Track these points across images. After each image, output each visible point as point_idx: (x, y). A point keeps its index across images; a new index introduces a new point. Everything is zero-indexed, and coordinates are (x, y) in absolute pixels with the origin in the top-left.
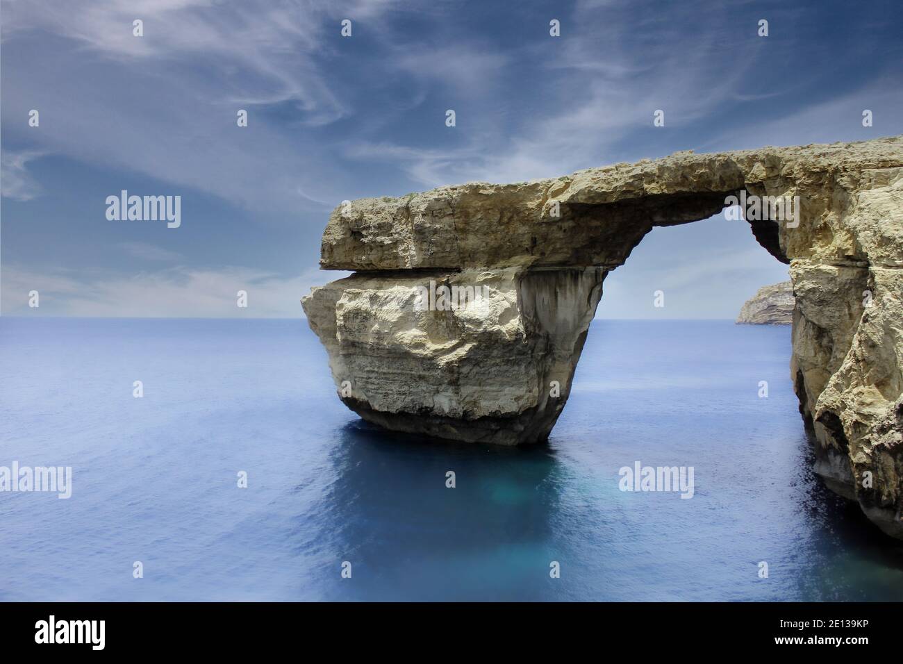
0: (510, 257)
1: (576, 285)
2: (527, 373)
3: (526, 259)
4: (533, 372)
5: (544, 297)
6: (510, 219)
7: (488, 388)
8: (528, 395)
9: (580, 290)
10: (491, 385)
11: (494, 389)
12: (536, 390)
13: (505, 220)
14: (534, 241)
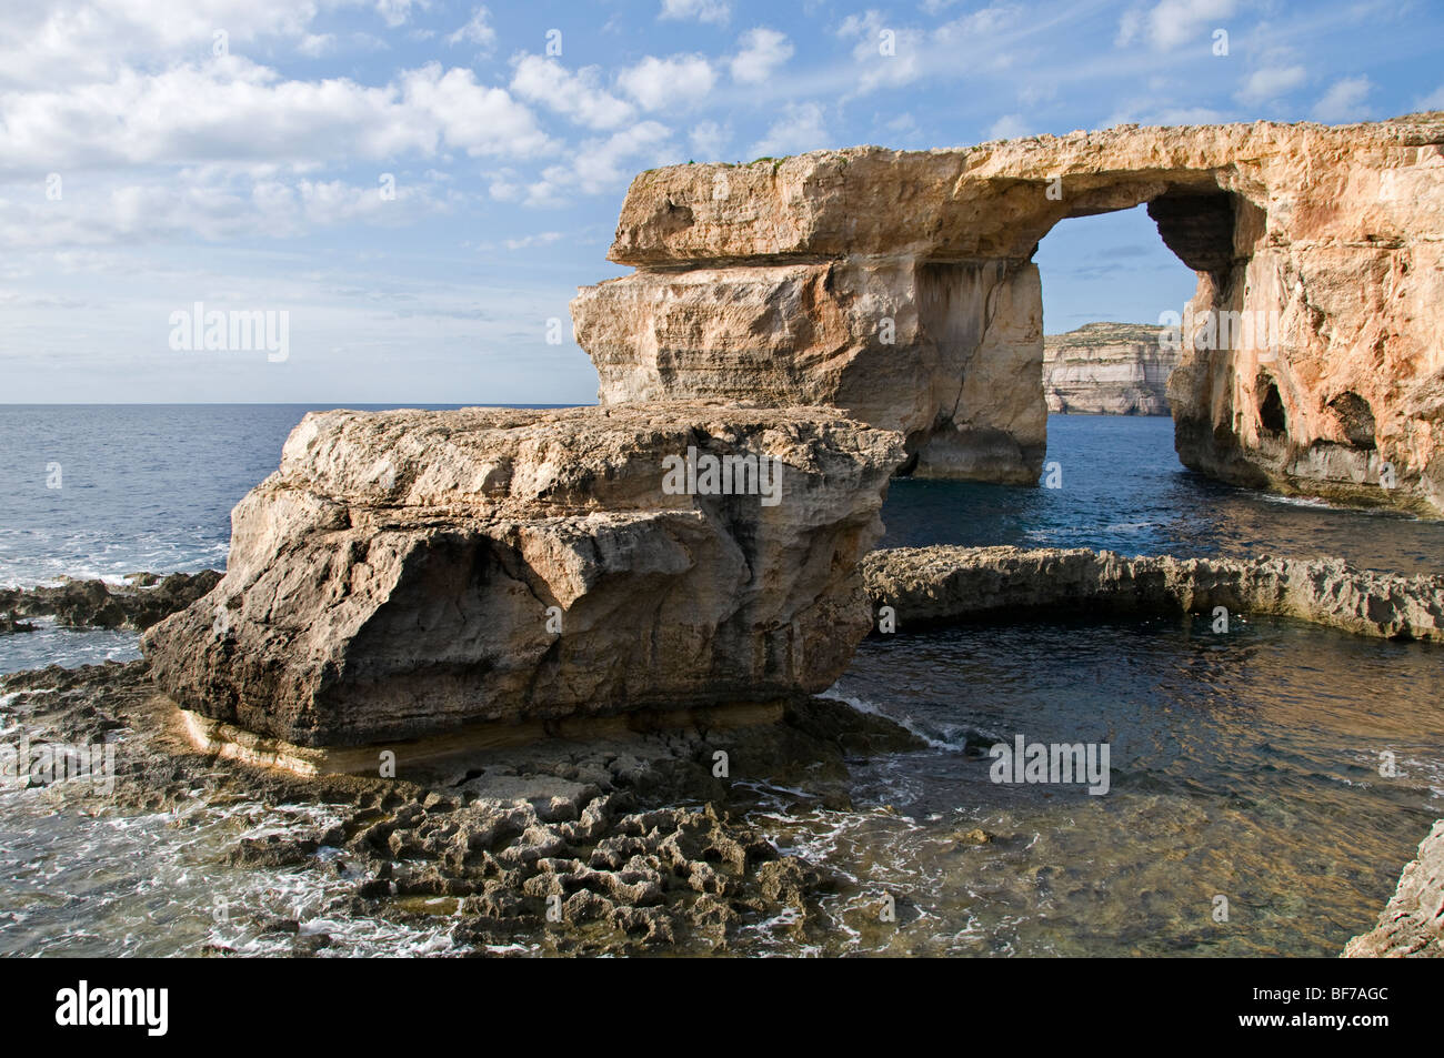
0: (906, 243)
1: (973, 282)
2: (919, 387)
3: (928, 245)
4: (924, 387)
5: (936, 294)
6: (914, 194)
7: (867, 406)
8: (917, 414)
9: (977, 287)
10: (874, 401)
11: (876, 406)
12: (926, 408)
13: (907, 195)
14: (940, 225)
